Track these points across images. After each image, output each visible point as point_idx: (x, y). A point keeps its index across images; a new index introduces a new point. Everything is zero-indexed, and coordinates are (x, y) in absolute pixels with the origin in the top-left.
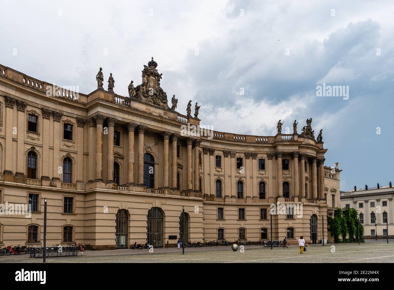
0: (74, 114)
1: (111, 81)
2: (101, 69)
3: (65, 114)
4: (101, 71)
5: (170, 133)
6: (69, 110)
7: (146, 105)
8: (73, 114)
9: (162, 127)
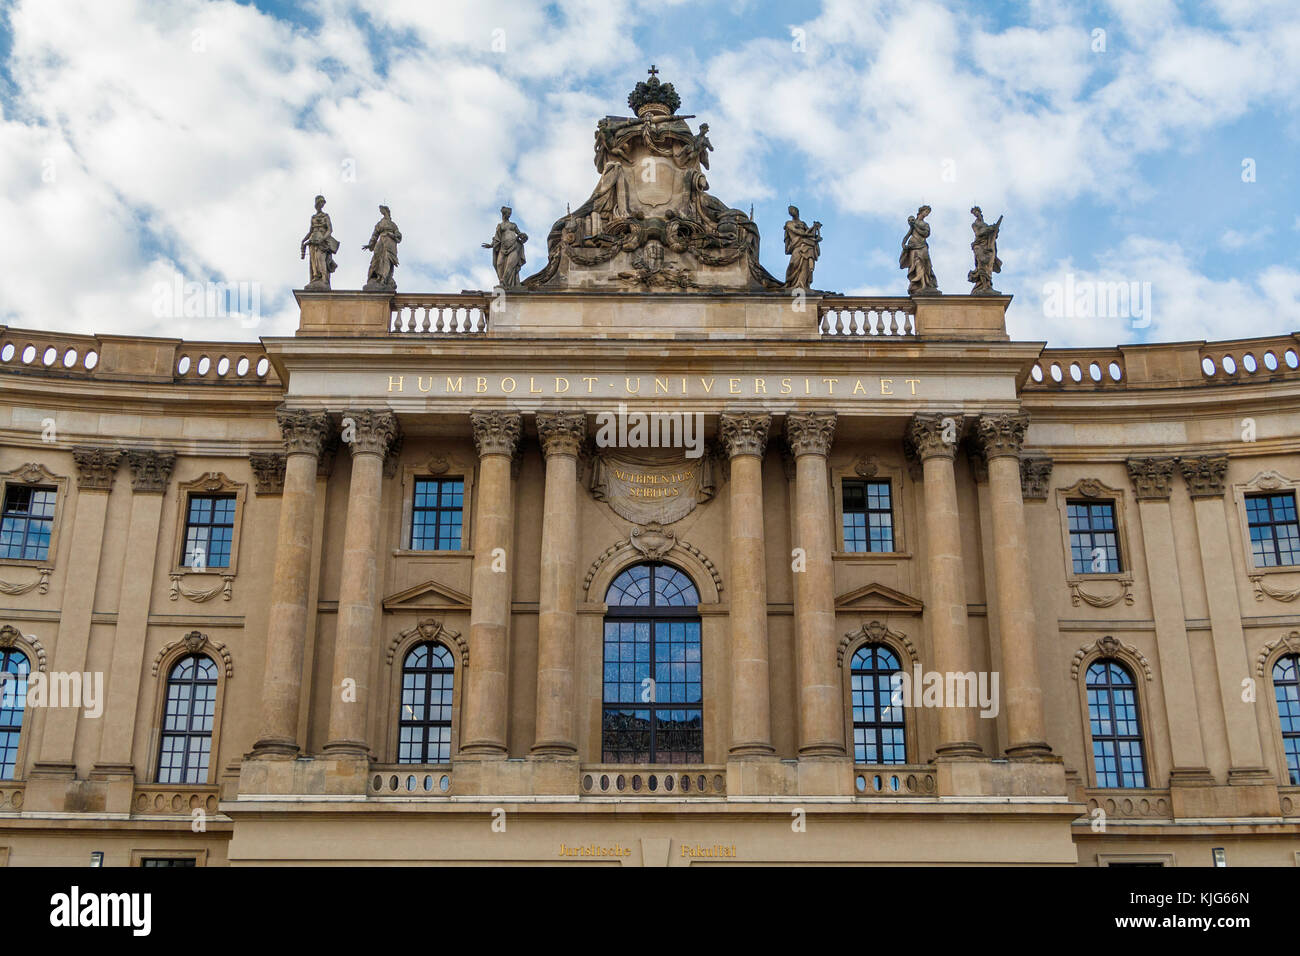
0: (240, 442)
1: (385, 239)
2: (320, 202)
3: (193, 452)
4: (323, 210)
5: (761, 418)
6: (215, 428)
7: (584, 300)
8: (234, 442)
9: (698, 393)
